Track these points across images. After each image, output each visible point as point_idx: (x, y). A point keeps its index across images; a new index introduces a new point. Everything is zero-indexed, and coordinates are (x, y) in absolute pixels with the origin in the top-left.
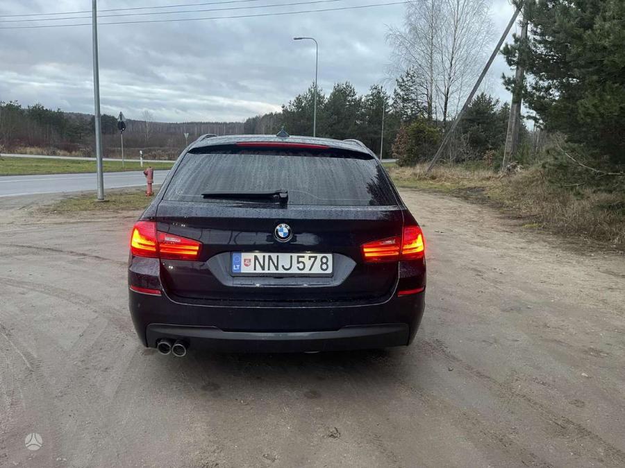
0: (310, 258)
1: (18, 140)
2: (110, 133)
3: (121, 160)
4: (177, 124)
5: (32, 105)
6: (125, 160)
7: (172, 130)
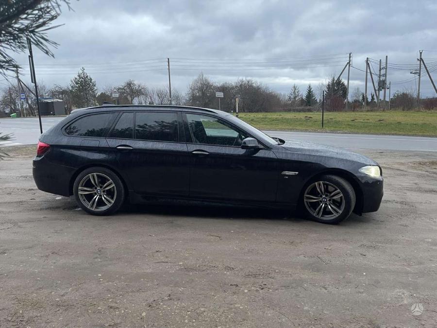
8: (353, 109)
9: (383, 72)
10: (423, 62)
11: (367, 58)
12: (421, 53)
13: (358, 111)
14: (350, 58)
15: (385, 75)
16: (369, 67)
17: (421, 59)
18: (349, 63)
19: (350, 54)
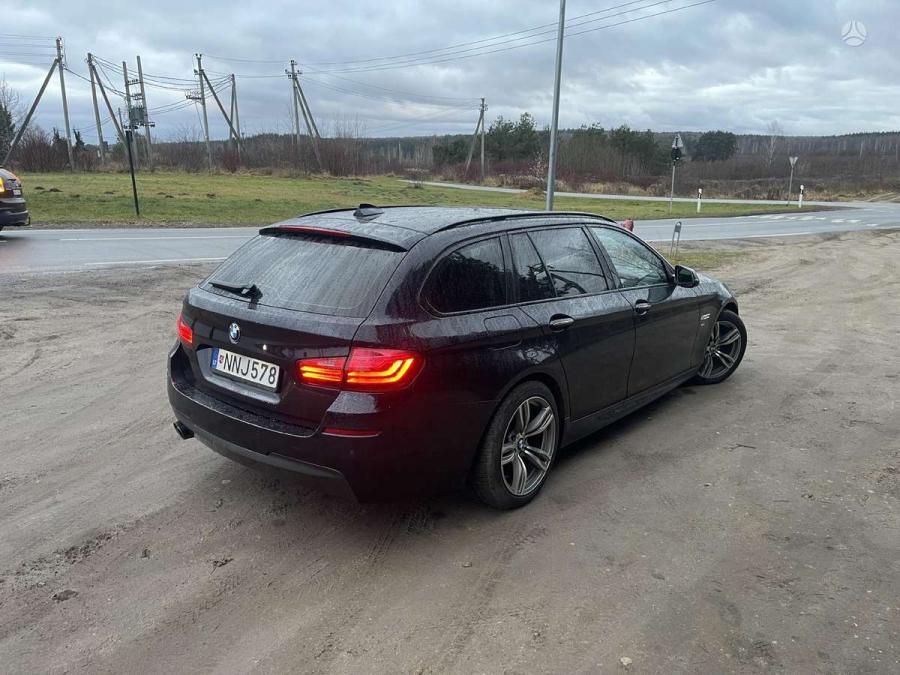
0: (263, 365)
1: (589, 174)
2: (722, 159)
3: (668, 199)
4: (834, 137)
5: (616, 127)
6: (675, 200)
7: (824, 148)
8: (85, 167)
9: (134, 89)
10: (205, 77)
11: (90, 55)
12: (199, 59)
13: (99, 172)
14: (59, 48)
15: (141, 95)
16: (96, 73)
17: (201, 71)
18: (59, 60)
19: (58, 41)
